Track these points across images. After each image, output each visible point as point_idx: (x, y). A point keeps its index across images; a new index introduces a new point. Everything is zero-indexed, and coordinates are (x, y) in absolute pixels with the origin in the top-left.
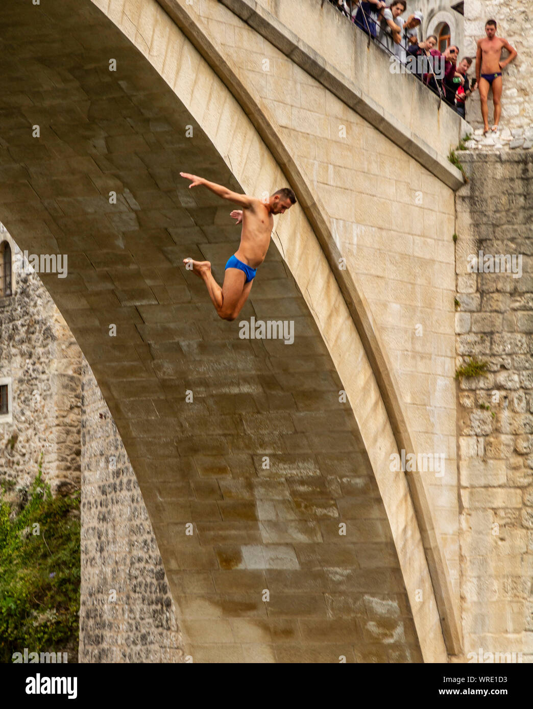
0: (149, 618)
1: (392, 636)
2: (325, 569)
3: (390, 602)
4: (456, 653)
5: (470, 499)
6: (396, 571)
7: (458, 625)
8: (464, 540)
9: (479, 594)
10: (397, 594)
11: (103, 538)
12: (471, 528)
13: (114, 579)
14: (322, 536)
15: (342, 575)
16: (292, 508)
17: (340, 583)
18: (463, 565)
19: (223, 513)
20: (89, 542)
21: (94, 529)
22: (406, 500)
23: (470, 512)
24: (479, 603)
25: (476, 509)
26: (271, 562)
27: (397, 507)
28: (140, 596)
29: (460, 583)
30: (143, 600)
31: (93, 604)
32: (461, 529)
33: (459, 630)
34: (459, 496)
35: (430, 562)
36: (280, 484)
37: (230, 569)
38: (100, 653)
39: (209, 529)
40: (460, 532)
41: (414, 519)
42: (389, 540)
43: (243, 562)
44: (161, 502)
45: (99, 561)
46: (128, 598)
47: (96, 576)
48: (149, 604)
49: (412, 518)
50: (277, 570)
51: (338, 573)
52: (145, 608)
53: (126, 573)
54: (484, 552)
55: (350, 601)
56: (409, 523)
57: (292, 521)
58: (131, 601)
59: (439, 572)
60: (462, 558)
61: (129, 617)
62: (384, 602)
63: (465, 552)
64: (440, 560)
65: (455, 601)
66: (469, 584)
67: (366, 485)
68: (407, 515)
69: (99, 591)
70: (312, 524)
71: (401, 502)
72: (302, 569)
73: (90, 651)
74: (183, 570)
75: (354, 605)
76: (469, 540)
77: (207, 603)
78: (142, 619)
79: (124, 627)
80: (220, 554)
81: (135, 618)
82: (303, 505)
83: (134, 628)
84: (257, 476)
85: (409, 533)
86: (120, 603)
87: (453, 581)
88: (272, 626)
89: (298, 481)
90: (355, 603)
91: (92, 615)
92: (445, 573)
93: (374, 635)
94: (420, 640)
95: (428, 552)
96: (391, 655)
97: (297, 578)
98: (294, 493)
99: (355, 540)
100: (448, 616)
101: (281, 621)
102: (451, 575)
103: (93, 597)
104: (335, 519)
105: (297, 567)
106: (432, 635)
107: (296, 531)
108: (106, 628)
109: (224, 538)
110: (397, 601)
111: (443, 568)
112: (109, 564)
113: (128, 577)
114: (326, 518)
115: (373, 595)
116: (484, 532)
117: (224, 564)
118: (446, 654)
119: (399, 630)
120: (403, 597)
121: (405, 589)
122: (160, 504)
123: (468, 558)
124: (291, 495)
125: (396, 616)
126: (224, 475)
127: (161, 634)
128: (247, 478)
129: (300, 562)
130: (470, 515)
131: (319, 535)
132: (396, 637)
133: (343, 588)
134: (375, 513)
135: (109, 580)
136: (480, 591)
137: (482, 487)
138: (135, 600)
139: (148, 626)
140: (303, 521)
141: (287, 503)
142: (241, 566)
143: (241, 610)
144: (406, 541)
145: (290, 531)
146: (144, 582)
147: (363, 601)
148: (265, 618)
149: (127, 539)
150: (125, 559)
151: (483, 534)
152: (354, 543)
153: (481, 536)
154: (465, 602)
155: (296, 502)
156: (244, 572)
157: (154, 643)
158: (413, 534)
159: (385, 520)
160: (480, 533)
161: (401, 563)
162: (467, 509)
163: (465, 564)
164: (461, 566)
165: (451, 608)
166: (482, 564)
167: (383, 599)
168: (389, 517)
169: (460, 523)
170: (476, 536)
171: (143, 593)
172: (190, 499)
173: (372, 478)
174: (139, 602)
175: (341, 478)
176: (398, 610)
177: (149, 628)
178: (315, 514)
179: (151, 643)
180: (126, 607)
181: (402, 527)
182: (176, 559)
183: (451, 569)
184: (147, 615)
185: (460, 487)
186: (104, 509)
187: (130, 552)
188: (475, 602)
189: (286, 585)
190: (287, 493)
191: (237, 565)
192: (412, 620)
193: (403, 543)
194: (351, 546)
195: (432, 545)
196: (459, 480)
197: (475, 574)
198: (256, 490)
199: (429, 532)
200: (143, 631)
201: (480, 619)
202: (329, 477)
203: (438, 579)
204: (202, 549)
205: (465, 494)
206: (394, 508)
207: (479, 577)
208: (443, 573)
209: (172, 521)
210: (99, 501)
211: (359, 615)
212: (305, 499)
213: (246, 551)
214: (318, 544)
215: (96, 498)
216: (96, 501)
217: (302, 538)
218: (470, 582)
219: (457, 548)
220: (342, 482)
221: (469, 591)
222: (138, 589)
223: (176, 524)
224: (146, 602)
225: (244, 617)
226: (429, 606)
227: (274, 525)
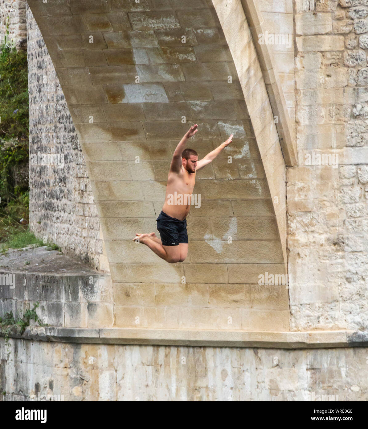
0: (69, 142)
1: (240, 152)
2: (188, 102)
3: (238, 127)
4: (292, 165)
5: (304, 45)
6: (242, 102)
7: (294, 143)
8: (299, 77)
9: (310, 119)
10: (243, 120)
11: (40, 82)
12: (304, 67)
13: (47, 113)
14: (184, 76)
15: (201, 106)
16: (160, 54)
17: (200, 112)
18: (297, 97)
19: (109, 59)
20: (33, 85)
21: (35, 74)
22: (249, 47)
23: (303, 55)
24: (310, 126)
25: (308, 52)
26: (147, 96)
27: (242, 52)
28: (63, 125)
29: (296, 110)
30: (65, 129)
31: (36, 133)
32: (296, 68)
33: (294, 148)
34: (295, 43)
35: (270, 95)
36: (150, 35)
37: (116, 103)
38: (40, 169)
39: (99, 72)
40: (295, 71)
41: (257, 62)
42: (235, 78)
43: (126, 98)
44: (61, 51)
45: (38, 99)
46: (56, 127)
47: (37, 110)
48: (69, 132)
49: (255, 60)
50: (151, 103)
51: (198, 104)
52: (66, 134)
53: (54, 108)
54: (314, 86)
55: (208, 126)
56: (252, 64)
57: (161, 64)
58: (58, 130)
59: (278, 102)
60: (297, 91)
61: (57, 142)
62: (234, 127)
63: (299, 87)
64: (278, 93)
65: (291, 125)
66: (302, 111)
67: (216, 34)
68: (250, 58)
69: (39, 123)
70: (176, 67)
71: (245, 47)
72: (170, 102)
73: (35, 168)
74: (81, 105)
75: (211, 129)
76: (302, 77)
77: (101, 130)
78: (65, 143)
79: (54, 150)
80: (108, 91)
81: (60, 143)
82: (168, 52)
83: (60, 151)
84: (133, 30)
85: (252, 72)
86: (51, 131)
87: (289, 109)
88: (150, 147)
89: (164, 32)
90: (211, 128)
91: (36, 141)
92: (283, 103)
93: (226, 152)
94: (262, 155)
95: (268, 86)
96: (240, 167)
97: (167, 109)
98: (161, 43)
99: (209, 78)
100: (286, 137)
101: (156, 143)
102: (288, 105)
103: (36, 127)
104: (193, 62)
105: (167, 101)
106: (272, 152)
107: (164, 72)
108: (44, 151)
109: (111, 79)
110: (243, 126)
111: (281, 100)
112: (44, 101)
113: (55, 111)
114: (186, 61)
115: (225, 121)
116: (314, 70)
117: (112, 99)
118: (284, 166)
119: (246, 148)
120: (248, 122)
121: (249, 116)
122: (60, 53)
123: (302, 91)
124: (158, 44)
125: (243, 137)
126: (107, 29)
127: (76, 155)
128: (124, 31)
129: (169, 97)
130: (303, 57)
131: (182, 75)
132: (243, 154)
133: (202, 116)
134: (223, 57)
135: (45, 114)
136: (311, 116)
137: (313, 35)
138: (60, 129)
139: (69, 149)
140: (169, 64)
141: (157, 50)
142: (124, 101)
143: (126, 135)
144: (249, 78)
145: (160, 72)
146: (65, 114)
147: (218, 126)
148: (145, 141)
149: (54, 82)
150: (53, 98)
151: (313, 72)
152: (209, 81)
153: (312, 73)
154: (299, 125)
155: (163, 49)
156: (127, 105)
157: (72, 162)
158: (256, 72)
159: (231, 62)
160: (311, 71)
161: (245, 96)
162: (301, 52)
163: (299, 96)
164: (296, 98)
165: (288, 131)
166: (313, 96)
167: (233, 124)
168: (235, 60)
169: (295, 64)
170: (308, 73)
171: (65, 123)
172: (82, 48)
173: (219, 29)
174: (63, 130)
175: (196, 29)
176: (244, 133)
177: (69, 150)
178: (178, 59)
179: (71, 161)
180: (55, 134)
181: (245, 68)
182: (75, 96)
183: (288, 100)
184: (67, 141)
185: (295, 35)
186: (40, 59)
187: (56, 92)
188: (307, 126)
189: (159, 115)
190: (156, 43)
191: (122, 100)
192: (255, 140)
193: (247, 80)
194: (207, 83)
195: (272, 82)
196: (295, 29)
197: (307, 104)
198: (132, 40)
199: (269, 71)
200: (66, 153)
201: (311, 139)
202: (187, 29)
203: (277, 109)
204: (95, 88)
205: (299, 40)
206: (239, 53)
207: (310, 106)
208: (280, 103)
209: (70, 66)
210: (37, 52)
211: (215, 137)
212: (170, 47)
213: (127, 89)
214: (182, 82)
215: (36, 50)
216: (35, 53)
217: (169, 78)
218: (304, 110)
219: (293, 83)
220: (197, 32)
221: (302, 117)
222: (61, 120)
223: (74, 68)
224: (67, 130)
225: (129, 140)
226: (270, 129)
227: (147, 68)
